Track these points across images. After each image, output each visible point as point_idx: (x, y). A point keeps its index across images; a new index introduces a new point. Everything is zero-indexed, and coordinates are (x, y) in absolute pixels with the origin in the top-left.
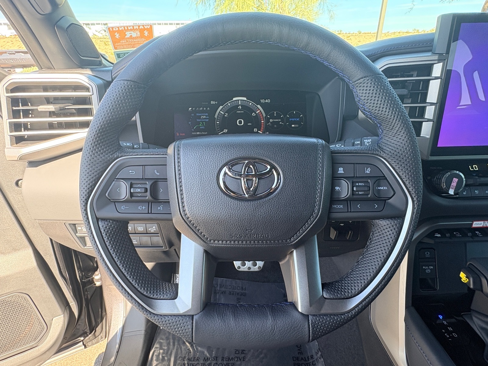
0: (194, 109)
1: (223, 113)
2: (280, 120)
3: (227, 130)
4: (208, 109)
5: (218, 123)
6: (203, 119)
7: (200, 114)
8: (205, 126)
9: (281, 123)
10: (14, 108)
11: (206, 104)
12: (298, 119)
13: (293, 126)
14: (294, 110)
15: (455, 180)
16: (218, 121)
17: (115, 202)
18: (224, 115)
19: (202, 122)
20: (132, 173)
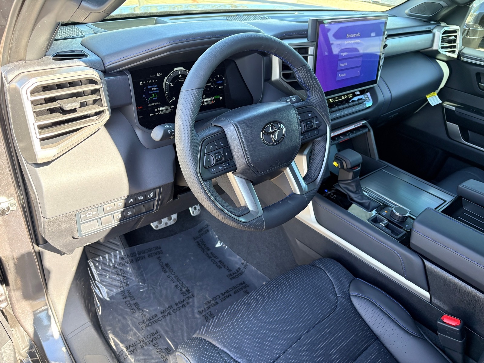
0: (144, 82)
1: (169, 83)
2: (210, 84)
3: (175, 98)
4: (156, 81)
5: (167, 92)
6: (154, 91)
7: (151, 87)
8: (157, 97)
9: (211, 86)
11: (153, 77)
12: (222, 82)
13: (220, 87)
14: (218, 74)
16: (167, 91)
18: (170, 84)
19: (154, 93)
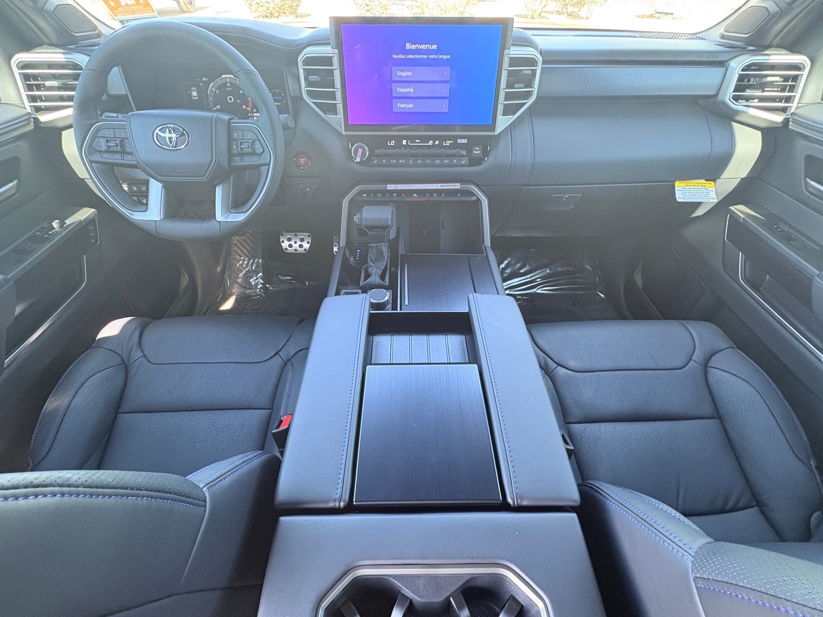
3: (219, 107)
4: (201, 85)
10: (27, 83)
11: (198, 81)
12: (280, 98)
14: (277, 89)
15: (360, 150)
16: (211, 98)
17: (100, 152)
18: (216, 91)
20: (107, 133)
